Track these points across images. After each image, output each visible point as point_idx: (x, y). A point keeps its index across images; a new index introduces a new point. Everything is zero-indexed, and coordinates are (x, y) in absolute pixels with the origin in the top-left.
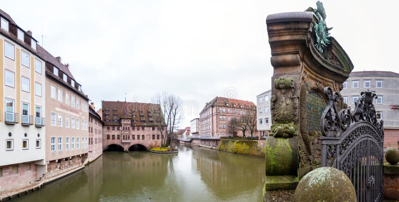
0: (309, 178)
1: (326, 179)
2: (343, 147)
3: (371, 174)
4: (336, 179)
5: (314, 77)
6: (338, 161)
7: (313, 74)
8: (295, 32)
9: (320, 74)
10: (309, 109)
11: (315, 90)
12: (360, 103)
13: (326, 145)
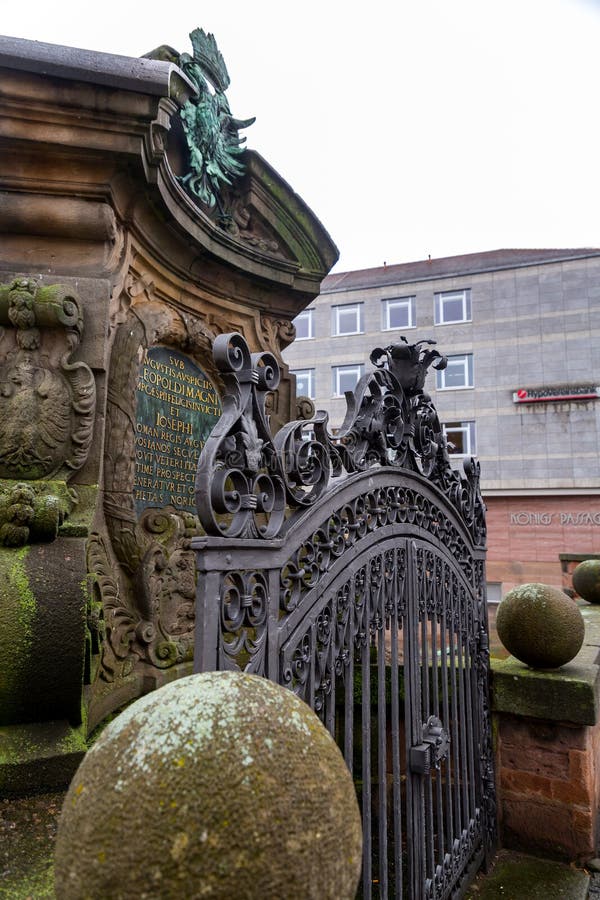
0: (135, 727)
1: (216, 726)
2: (295, 580)
3: (431, 707)
4: (262, 727)
5: (171, 292)
6: (273, 643)
7: (170, 283)
8: (99, 121)
9: (198, 285)
10: (149, 420)
11: (175, 343)
12: (368, 393)
13: (218, 574)
